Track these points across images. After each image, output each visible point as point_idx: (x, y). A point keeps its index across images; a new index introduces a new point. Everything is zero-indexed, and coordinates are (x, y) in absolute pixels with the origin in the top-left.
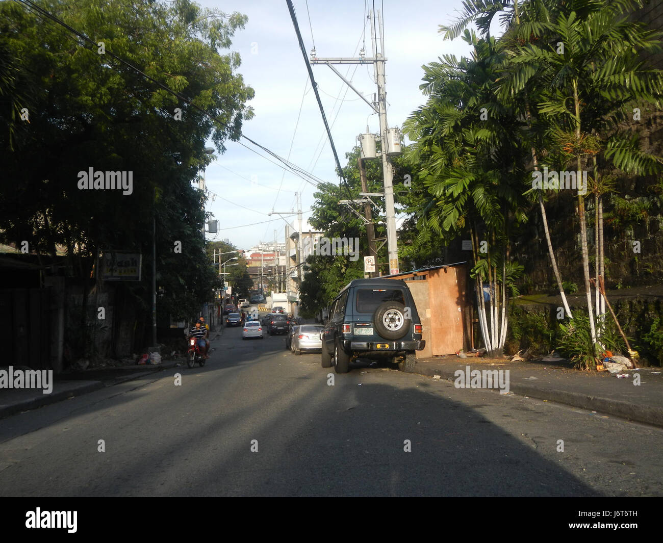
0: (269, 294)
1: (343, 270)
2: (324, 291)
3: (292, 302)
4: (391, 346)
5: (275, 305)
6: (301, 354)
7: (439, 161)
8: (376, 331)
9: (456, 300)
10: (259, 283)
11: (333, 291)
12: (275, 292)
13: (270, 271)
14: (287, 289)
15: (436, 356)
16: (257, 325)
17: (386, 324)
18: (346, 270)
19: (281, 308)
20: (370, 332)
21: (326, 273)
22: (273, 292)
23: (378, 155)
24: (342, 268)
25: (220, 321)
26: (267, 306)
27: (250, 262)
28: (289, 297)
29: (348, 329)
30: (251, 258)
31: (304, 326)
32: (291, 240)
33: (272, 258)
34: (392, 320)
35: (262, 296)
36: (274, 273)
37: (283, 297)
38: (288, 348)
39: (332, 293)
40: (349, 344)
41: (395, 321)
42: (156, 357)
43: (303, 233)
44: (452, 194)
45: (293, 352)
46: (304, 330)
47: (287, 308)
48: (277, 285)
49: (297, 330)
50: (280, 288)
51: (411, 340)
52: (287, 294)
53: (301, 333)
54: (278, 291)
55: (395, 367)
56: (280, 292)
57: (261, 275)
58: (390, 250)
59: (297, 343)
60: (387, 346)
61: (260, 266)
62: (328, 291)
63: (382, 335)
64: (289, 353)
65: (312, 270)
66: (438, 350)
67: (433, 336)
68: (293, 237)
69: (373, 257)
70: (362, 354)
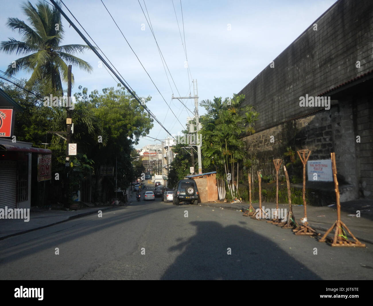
0: (153, 175)
1: (185, 169)
2: (178, 177)
3: (165, 180)
4: (190, 197)
5: (156, 181)
6: (168, 202)
7: (206, 146)
8: (186, 193)
9: (216, 184)
10: (148, 169)
11: (181, 177)
12: (157, 174)
13: (154, 163)
14: (162, 173)
15: (209, 202)
16: (151, 193)
17: (188, 192)
18: (186, 169)
19: (159, 182)
20: (184, 194)
21: (179, 170)
22: (155, 174)
23: (195, 131)
24: (184, 168)
25: (130, 189)
26: (152, 181)
27: (143, 157)
28: (163, 177)
29: (179, 193)
30: (143, 155)
31: (169, 192)
32: (164, 149)
33: (154, 155)
34: (190, 191)
35: (150, 176)
36: (156, 163)
37: (160, 177)
38: (163, 200)
39: (180, 178)
40: (179, 197)
41: (191, 191)
42: (118, 202)
43: (170, 146)
44: (208, 156)
45: (165, 202)
46: (169, 193)
47: (162, 182)
48: (158, 170)
49: (166, 193)
50: (159, 173)
51: (195, 196)
52: (162, 175)
53: (168, 194)
54: (158, 174)
55: (192, 204)
56: (159, 174)
57: (149, 164)
58: (199, 165)
59: (166, 198)
60: (189, 198)
61: (148, 159)
62: (179, 177)
63: (187, 194)
64: (163, 202)
65: (173, 169)
66: (210, 200)
67: (208, 195)
68: (165, 148)
69: (193, 167)
70: (183, 200)
